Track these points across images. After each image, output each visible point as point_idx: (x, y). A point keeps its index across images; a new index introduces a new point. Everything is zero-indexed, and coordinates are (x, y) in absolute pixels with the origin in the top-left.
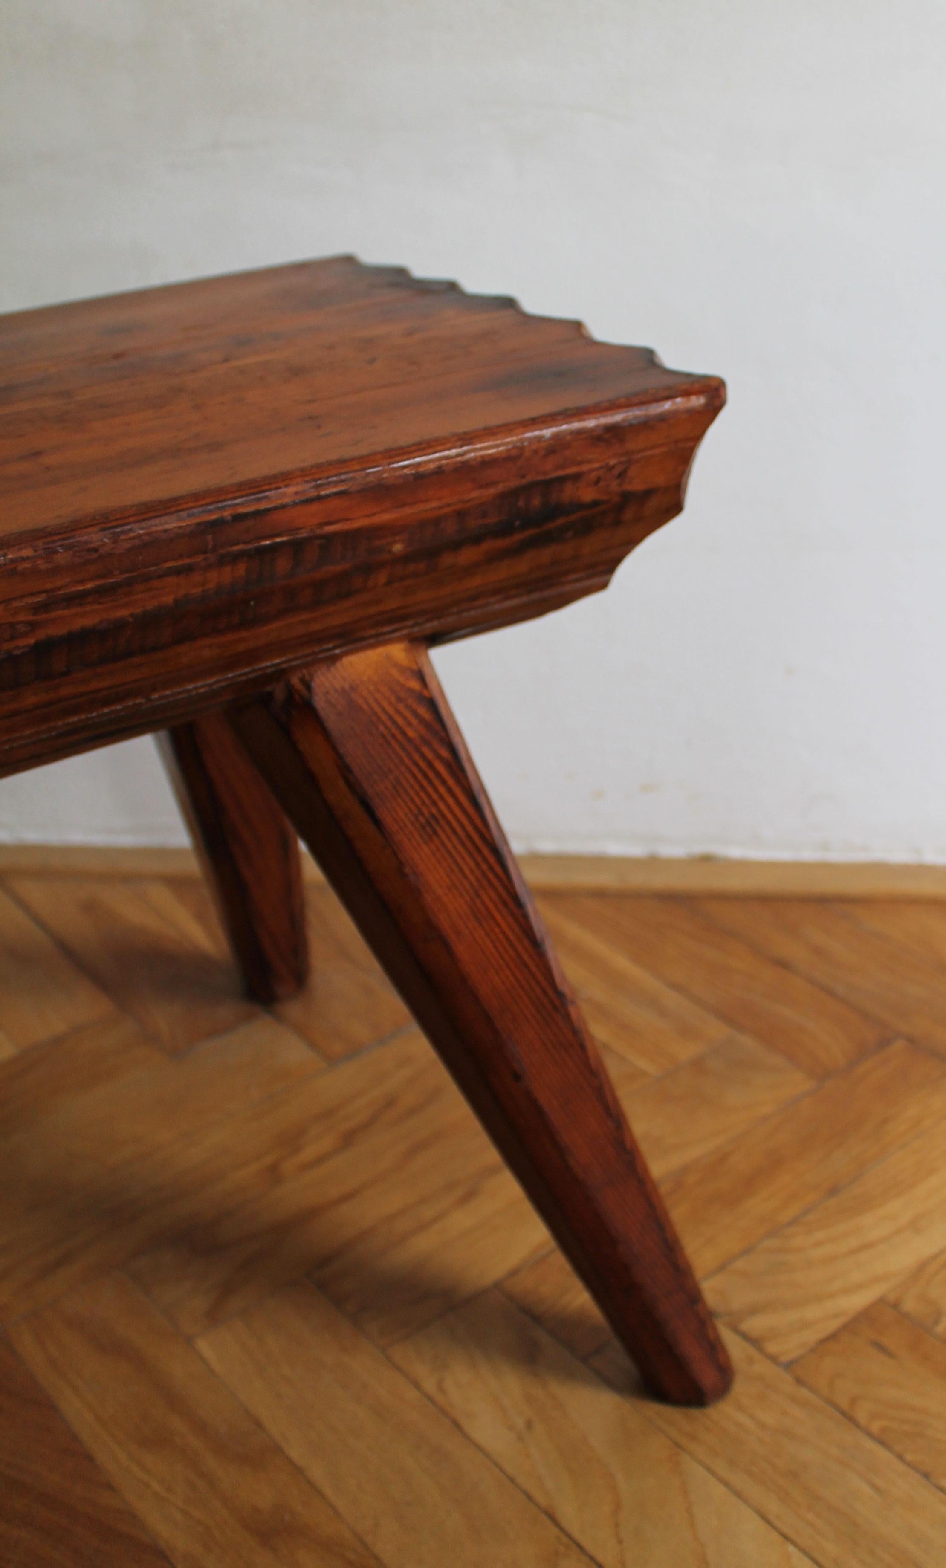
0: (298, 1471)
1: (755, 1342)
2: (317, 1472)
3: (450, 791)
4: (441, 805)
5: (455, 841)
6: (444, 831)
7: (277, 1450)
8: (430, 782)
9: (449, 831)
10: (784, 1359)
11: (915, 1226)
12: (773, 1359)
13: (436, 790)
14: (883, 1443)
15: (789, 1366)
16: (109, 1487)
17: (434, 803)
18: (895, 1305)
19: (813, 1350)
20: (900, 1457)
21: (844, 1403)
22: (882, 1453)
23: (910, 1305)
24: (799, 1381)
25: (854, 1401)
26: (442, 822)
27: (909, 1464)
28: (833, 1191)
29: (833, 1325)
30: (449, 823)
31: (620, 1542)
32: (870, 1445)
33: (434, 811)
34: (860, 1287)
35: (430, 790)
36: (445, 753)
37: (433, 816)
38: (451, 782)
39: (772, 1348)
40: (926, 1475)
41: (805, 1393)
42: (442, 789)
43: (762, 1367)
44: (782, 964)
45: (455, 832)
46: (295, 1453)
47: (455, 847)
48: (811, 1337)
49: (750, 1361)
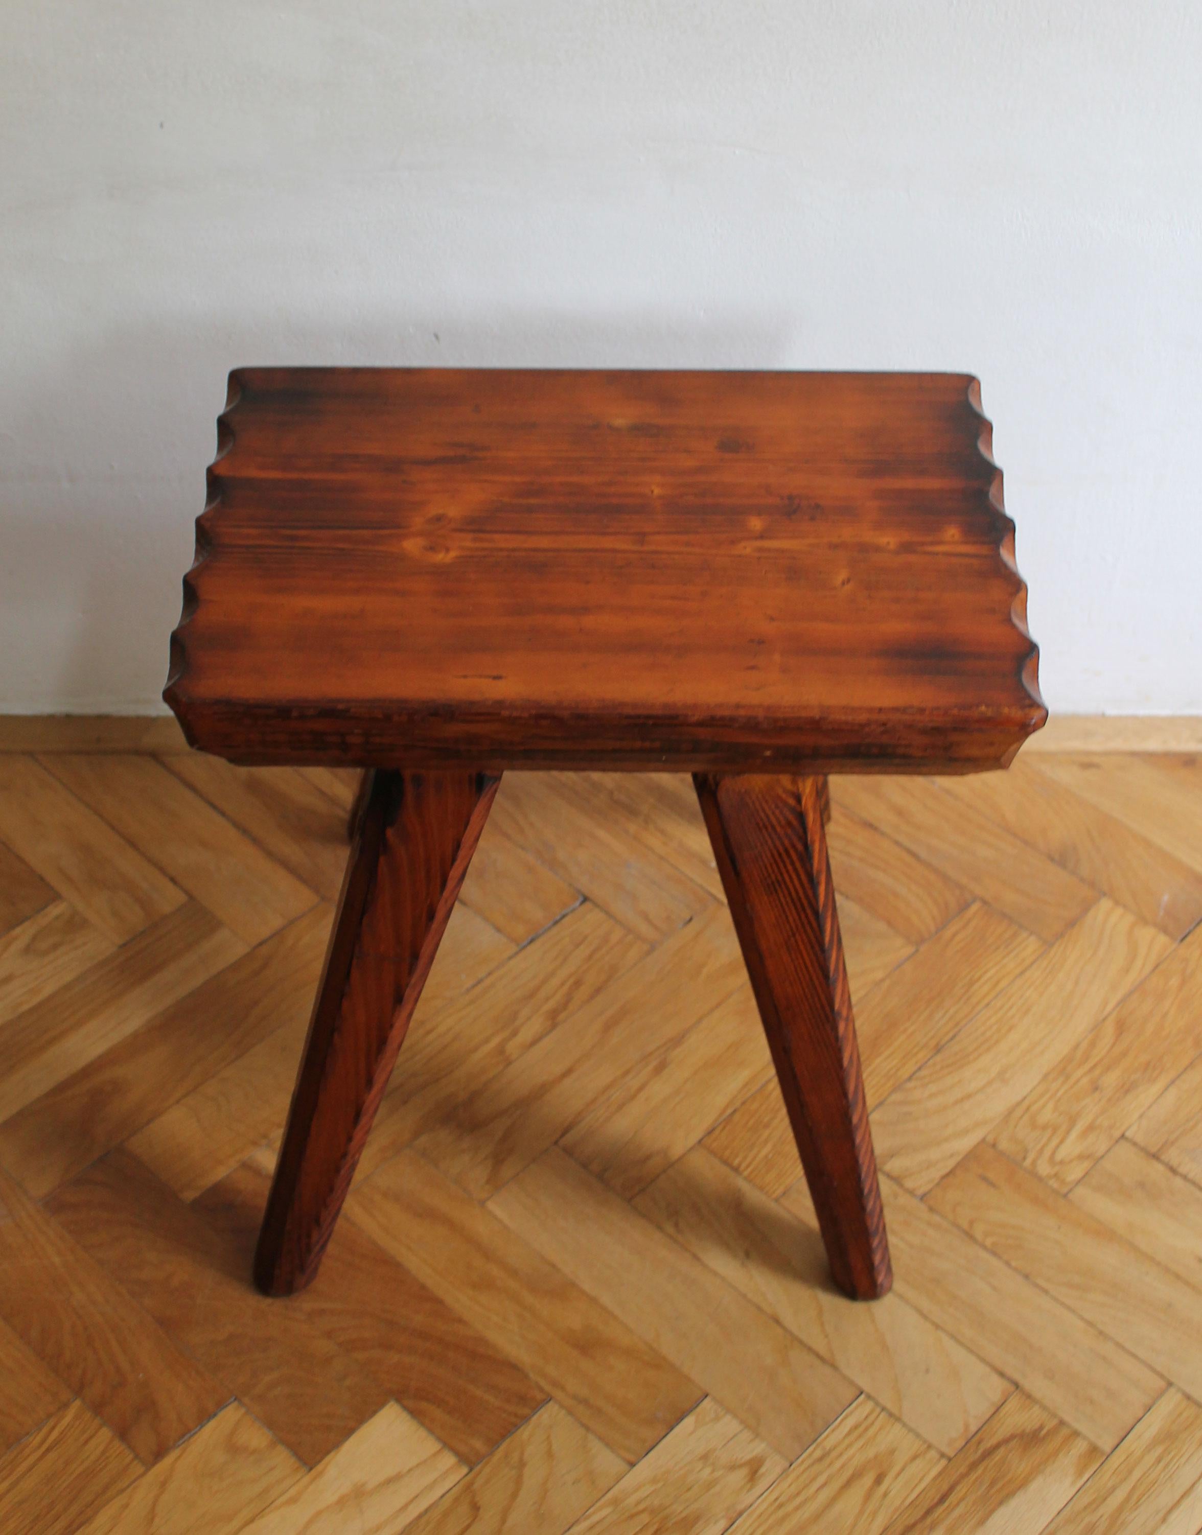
0: (593, 1300)
1: (897, 1180)
2: (606, 1299)
3: (795, 870)
4: (786, 876)
5: (788, 899)
6: (783, 892)
7: (573, 1285)
8: (783, 862)
9: (786, 892)
10: (920, 1192)
11: (1002, 1077)
12: (911, 1192)
13: (785, 867)
14: (994, 1253)
15: (923, 1198)
16: (460, 1321)
17: (781, 874)
18: (994, 1146)
19: (938, 1184)
20: (1008, 1264)
21: (965, 1225)
22: (994, 1261)
23: (1004, 1145)
24: (931, 1209)
25: (971, 1223)
26: (783, 886)
27: (1016, 1270)
28: (938, 1049)
29: (951, 1164)
30: (787, 888)
31: (826, 1336)
32: (984, 1255)
33: (780, 878)
34: (966, 1132)
35: (781, 866)
36: (800, 847)
37: (778, 881)
38: (798, 865)
39: (909, 1184)
40: (1026, 1277)
41: (936, 1218)
42: (790, 867)
43: (904, 1200)
44: (870, 826)
45: (790, 894)
46: (586, 1286)
47: (787, 903)
48: (936, 1173)
49: (896, 1196)
